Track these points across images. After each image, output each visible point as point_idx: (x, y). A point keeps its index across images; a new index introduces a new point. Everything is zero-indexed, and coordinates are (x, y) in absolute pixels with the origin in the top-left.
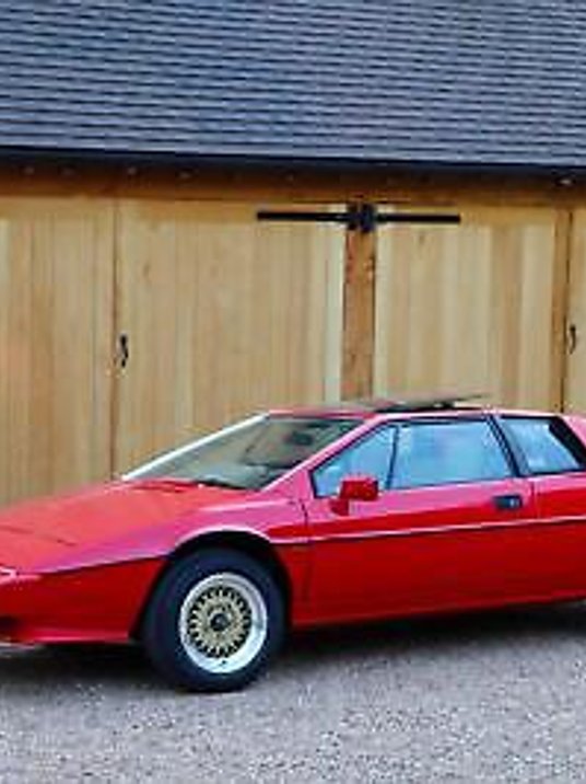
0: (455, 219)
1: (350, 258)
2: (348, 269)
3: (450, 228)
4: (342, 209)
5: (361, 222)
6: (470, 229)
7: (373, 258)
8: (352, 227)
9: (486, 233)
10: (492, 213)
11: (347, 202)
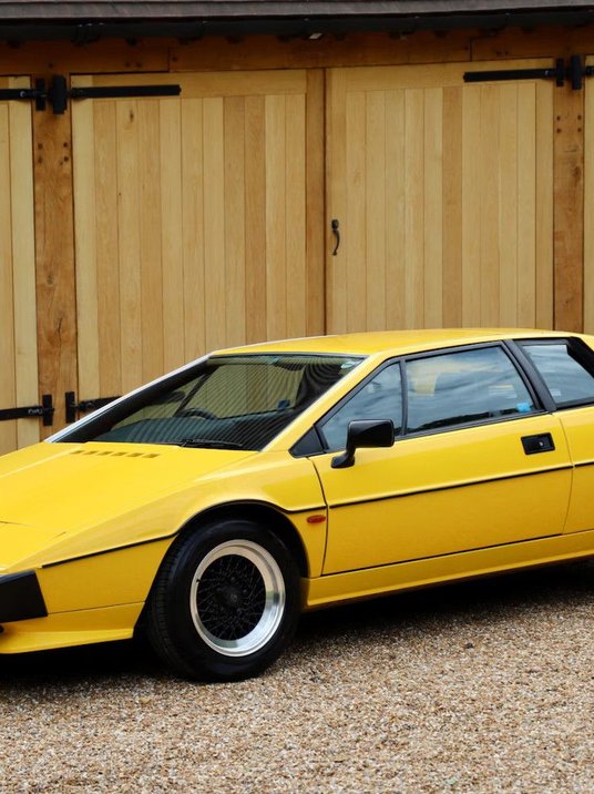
0: (173, 91)
1: (38, 147)
2: (37, 161)
3: (168, 103)
4: (24, 83)
5: (51, 99)
6: (194, 103)
7: (69, 145)
8: (40, 107)
9: (215, 107)
10: (220, 80)
11: (30, 75)
